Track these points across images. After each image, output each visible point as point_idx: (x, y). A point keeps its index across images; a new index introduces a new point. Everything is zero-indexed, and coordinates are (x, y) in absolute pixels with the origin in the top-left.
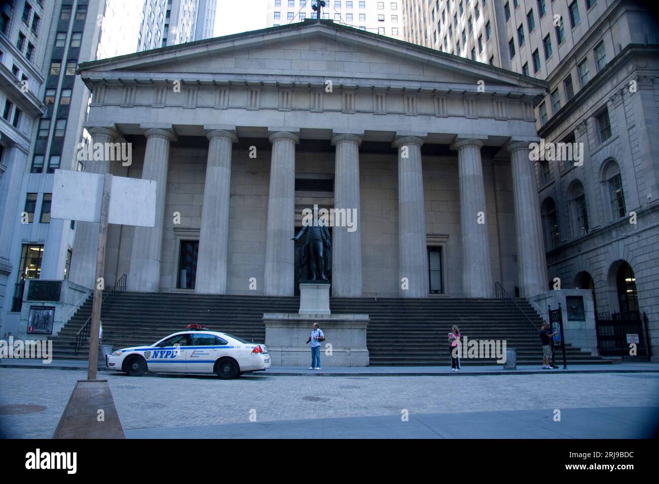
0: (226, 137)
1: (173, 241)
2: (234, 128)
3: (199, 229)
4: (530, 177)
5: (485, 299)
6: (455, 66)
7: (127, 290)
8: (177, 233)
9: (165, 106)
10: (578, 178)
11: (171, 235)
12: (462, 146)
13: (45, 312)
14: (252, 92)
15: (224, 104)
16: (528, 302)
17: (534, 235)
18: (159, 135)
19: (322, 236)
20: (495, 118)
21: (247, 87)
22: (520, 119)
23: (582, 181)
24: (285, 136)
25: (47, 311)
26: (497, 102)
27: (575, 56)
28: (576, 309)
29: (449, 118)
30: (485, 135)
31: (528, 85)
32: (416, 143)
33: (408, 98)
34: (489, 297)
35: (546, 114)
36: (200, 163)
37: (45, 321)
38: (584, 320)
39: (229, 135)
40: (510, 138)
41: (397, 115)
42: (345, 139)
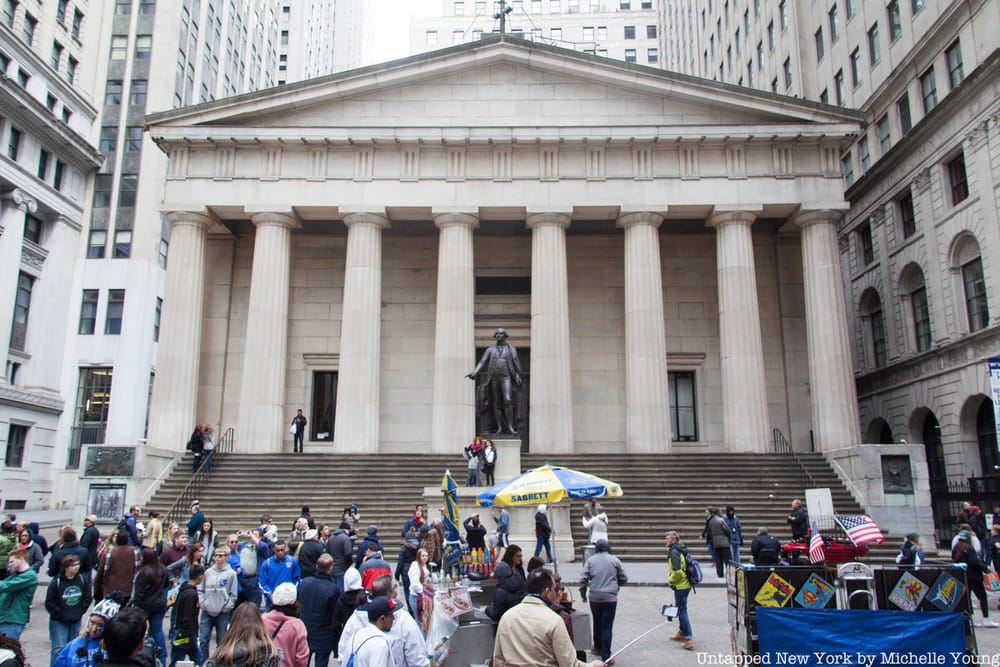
0: (372, 223)
1: (303, 372)
2: (383, 211)
3: (338, 355)
4: (831, 266)
5: (756, 455)
6: (713, 97)
7: (234, 451)
8: (307, 360)
9: (280, 179)
10: (915, 260)
11: (299, 364)
12: (723, 222)
13: (112, 493)
14: (407, 154)
15: (366, 174)
16: (825, 460)
17: (836, 356)
18: (274, 222)
19: (509, 370)
20: (774, 177)
21: (398, 147)
22: (815, 176)
23: (921, 265)
24: (457, 220)
25: (115, 490)
26: (780, 151)
27: (914, 63)
28: (898, 475)
29: (703, 181)
30: (758, 204)
31: (830, 119)
32: (650, 222)
33: (639, 153)
34: (763, 452)
35: (868, 155)
36: (336, 258)
37: (112, 505)
38: (912, 492)
39: (376, 219)
40: (799, 205)
41: (622, 182)
42: (545, 221)
